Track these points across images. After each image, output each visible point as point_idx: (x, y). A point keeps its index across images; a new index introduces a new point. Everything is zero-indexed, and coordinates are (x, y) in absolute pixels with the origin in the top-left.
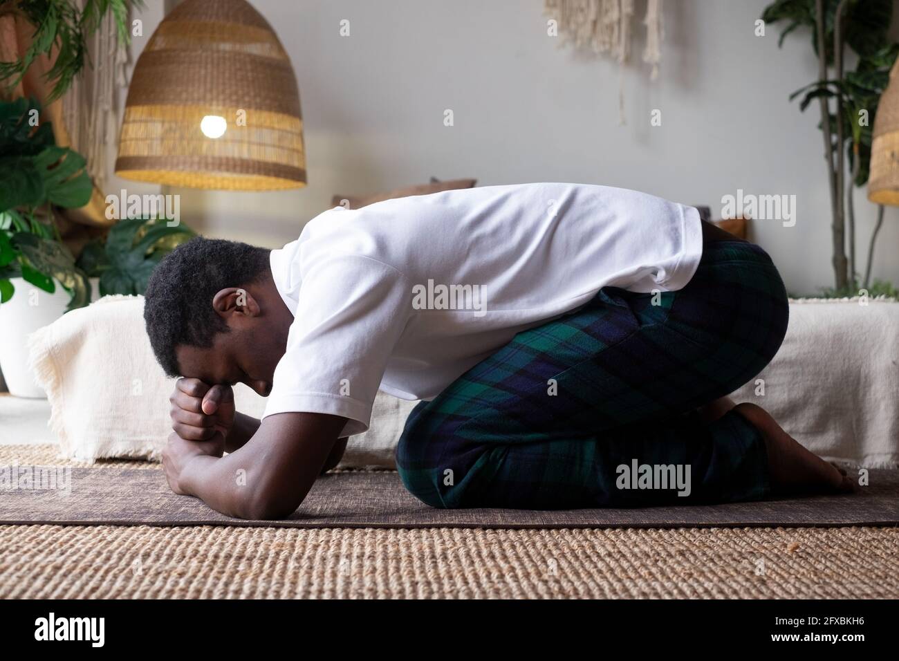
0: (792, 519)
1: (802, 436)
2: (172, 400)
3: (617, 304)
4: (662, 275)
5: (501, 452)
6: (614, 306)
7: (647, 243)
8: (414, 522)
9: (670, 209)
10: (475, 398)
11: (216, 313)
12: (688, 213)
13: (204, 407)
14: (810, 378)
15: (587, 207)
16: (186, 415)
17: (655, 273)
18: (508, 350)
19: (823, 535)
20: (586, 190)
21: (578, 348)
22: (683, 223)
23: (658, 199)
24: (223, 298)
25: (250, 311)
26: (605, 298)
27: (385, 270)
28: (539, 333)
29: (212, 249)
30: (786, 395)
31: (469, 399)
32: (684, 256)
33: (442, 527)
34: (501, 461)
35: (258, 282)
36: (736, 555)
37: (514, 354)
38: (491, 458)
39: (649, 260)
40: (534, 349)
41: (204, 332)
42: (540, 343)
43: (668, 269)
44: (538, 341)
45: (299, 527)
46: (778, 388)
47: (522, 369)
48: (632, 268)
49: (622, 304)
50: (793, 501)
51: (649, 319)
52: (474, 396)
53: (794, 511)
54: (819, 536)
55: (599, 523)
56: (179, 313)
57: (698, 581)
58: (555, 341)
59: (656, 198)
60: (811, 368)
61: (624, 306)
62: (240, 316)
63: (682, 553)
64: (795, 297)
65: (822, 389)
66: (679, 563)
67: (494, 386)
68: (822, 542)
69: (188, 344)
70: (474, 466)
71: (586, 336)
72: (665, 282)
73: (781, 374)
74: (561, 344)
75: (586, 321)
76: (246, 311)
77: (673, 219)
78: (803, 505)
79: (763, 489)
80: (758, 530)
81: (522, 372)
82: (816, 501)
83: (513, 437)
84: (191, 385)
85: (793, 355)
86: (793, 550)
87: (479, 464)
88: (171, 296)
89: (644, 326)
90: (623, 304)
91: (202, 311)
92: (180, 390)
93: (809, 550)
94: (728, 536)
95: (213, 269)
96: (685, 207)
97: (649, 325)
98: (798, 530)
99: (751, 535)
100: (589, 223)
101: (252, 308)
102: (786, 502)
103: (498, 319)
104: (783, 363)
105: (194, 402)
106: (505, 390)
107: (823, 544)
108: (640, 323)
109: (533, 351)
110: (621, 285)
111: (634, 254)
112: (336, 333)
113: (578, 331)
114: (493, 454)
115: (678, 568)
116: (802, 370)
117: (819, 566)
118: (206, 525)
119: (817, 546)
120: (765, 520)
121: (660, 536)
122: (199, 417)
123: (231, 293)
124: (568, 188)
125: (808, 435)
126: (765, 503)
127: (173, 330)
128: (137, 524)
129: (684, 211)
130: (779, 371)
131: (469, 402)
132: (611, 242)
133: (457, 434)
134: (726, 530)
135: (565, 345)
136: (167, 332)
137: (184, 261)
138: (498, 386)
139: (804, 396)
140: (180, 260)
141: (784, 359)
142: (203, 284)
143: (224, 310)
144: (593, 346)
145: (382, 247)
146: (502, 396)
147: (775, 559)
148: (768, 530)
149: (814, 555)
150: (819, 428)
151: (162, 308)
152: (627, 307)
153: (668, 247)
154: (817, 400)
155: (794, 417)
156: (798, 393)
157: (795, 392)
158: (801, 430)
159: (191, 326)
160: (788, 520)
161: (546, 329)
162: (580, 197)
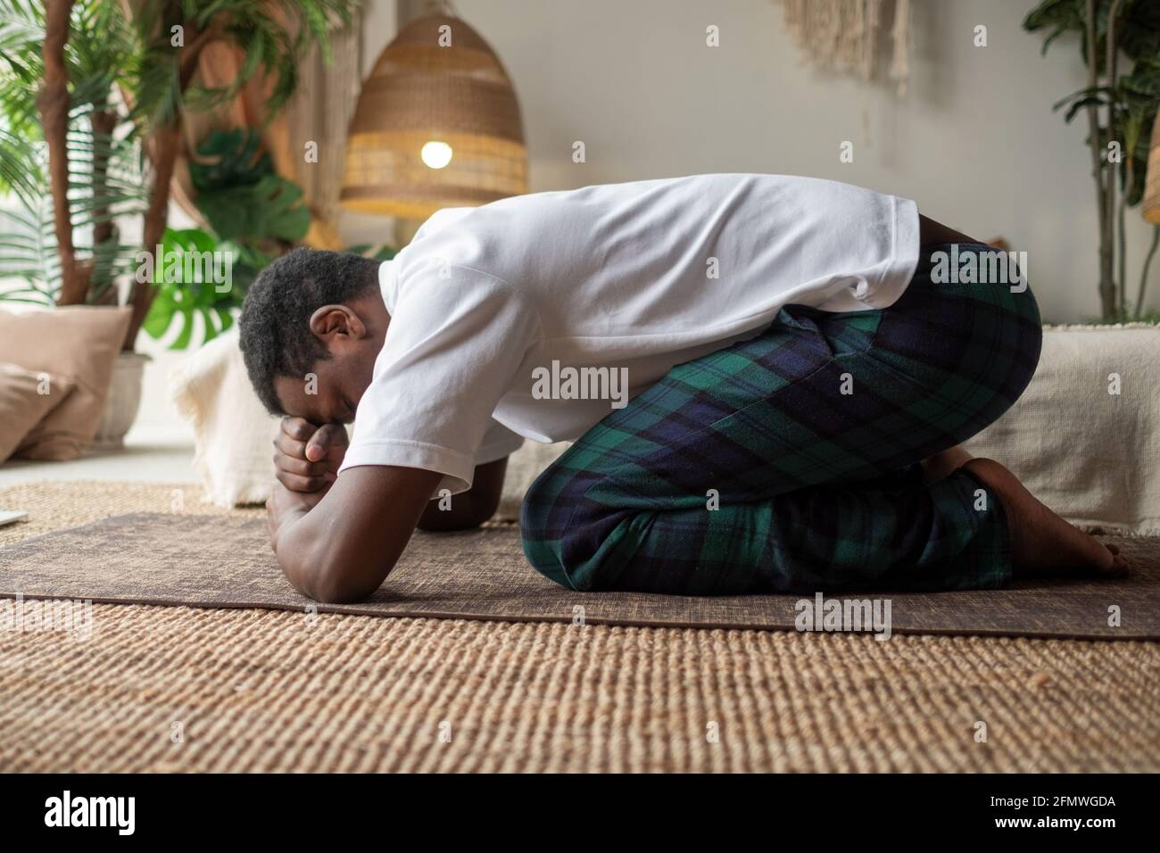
0: (1041, 626)
1: (1058, 494)
2: (275, 443)
3: (801, 327)
4: (863, 287)
5: (644, 521)
6: (799, 329)
7: (845, 247)
8: (518, 614)
9: (877, 201)
10: (612, 450)
11: (316, 337)
12: (904, 207)
13: (307, 453)
14: (1070, 422)
15: (768, 202)
16: (290, 462)
17: (855, 286)
18: (660, 386)
19: (1085, 656)
20: (767, 181)
21: (749, 385)
22: (893, 219)
23: (862, 190)
24: (322, 317)
25: (355, 332)
26: (787, 319)
27: (494, 284)
28: (700, 365)
29: (312, 261)
30: (1039, 442)
31: (604, 451)
32: (894, 263)
33: (555, 622)
34: (645, 532)
35: (364, 297)
36: (951, 691)
37: (666, 393)
38: (630, 529)
39: (847, 269)
40: (690, 386)
41: (303, 361)
42: (700, 378)
43: (871, 280)
44: (697, 376)
45: (373, 616)
46: (1028, 435)
47: (674, 413)
48: (824, 278)
49: (809, 326)
50: (1044, 591)
51: (846, 347)
52: (612, 447)
53: (1043, 611)
54: (1080, 656)
55: (765, 623)
56: (272, 338)
57: (882, 746)
58: (719, 376)
59: (861, 188)
60: (1073, 410)
61: (812, 329)
62: (343, 339)
63: (871, 685)
64: (1054, 324)
65: (1086, 437)
66: (862, 706)
67: (638, 435)
68: (1084, 668)
69: (285, 375)
70: (609, 538)
71: (761, 369)
72: (868, 297)
73: (1032, 417)
74: (727, 379)
75: (762, 350)
76: (351, 333)
77: (880, 213)
78: (1058, 598)
79: (1002, 574)
80: (990, 642)
81: (674, 417)
82: (1075, 592)
83: (661, 501)
84: (295, 426)
85: (1049, 394)
86: (1041, 685)
87: (615, 535)
88: (262, 318)
89: (839, 356)
90: (811, 326)
91: (298, 335)
92: (284, 431)
93: (1065, 685)
94: (945, 653)
95: (311, 284)
96: (899, 199)
97: (846, 354)
98: (1048, 643)
99: (979, 649)
100: (768, 222)
101: (356, 328)
102: (1034, 592)
103: (644, 346)
104: (1036, 403)
105: (298, 446)
106: (652, 440)
107: (1086, 672)
108: (834, 350)
109: (691, 389)
110: (808, 302)
111: (827, 262)
112: (426, 363)
113: (749, 362)
114: (634, 523)
115: (858, 717)
116: (1061, 412)
117: (1081, 721)
118: (258, 608)
119: (1077, 675)
120: (1001, 627)
121: (849, 649)
122: (303, 465)
123: (330, 311)
124: (744, 179)
125: (1068, 493)
126: (1004, 592)
127: (266, 358)
128: (175, 605)
129: (897, 203)
130: (1030, 414)
131: (605, 454)
132: (796, 247)
133: (588, 496)
134: (944, 641)
135: (732, 381)
136: (260, 361)
137: (278, 276)
138: (643, 434)
139: (1063, 445)
140: (274, 275)
141: (1037, 399)
142: (298, 303)
143: (325, 332)
144: (769, 383)
145: (490, 253)
146: (647, 448)
147: (1011, 702)
148: (1004, 641)
149: (1073, 694)
150: (1082, 483)
151: (254, 333)
152: (816, 330)
153: (872, 253)
154: (1079, 449)
155: (1049, 471)
156: (1054, 441)
157: (1051, 440)
158: (1058, 487)
159: (287, 353)
160: (1035, 626)
161: (709, 360)
162: (759, 191)
